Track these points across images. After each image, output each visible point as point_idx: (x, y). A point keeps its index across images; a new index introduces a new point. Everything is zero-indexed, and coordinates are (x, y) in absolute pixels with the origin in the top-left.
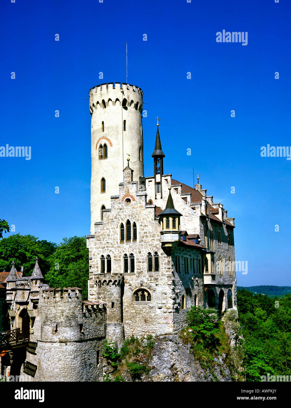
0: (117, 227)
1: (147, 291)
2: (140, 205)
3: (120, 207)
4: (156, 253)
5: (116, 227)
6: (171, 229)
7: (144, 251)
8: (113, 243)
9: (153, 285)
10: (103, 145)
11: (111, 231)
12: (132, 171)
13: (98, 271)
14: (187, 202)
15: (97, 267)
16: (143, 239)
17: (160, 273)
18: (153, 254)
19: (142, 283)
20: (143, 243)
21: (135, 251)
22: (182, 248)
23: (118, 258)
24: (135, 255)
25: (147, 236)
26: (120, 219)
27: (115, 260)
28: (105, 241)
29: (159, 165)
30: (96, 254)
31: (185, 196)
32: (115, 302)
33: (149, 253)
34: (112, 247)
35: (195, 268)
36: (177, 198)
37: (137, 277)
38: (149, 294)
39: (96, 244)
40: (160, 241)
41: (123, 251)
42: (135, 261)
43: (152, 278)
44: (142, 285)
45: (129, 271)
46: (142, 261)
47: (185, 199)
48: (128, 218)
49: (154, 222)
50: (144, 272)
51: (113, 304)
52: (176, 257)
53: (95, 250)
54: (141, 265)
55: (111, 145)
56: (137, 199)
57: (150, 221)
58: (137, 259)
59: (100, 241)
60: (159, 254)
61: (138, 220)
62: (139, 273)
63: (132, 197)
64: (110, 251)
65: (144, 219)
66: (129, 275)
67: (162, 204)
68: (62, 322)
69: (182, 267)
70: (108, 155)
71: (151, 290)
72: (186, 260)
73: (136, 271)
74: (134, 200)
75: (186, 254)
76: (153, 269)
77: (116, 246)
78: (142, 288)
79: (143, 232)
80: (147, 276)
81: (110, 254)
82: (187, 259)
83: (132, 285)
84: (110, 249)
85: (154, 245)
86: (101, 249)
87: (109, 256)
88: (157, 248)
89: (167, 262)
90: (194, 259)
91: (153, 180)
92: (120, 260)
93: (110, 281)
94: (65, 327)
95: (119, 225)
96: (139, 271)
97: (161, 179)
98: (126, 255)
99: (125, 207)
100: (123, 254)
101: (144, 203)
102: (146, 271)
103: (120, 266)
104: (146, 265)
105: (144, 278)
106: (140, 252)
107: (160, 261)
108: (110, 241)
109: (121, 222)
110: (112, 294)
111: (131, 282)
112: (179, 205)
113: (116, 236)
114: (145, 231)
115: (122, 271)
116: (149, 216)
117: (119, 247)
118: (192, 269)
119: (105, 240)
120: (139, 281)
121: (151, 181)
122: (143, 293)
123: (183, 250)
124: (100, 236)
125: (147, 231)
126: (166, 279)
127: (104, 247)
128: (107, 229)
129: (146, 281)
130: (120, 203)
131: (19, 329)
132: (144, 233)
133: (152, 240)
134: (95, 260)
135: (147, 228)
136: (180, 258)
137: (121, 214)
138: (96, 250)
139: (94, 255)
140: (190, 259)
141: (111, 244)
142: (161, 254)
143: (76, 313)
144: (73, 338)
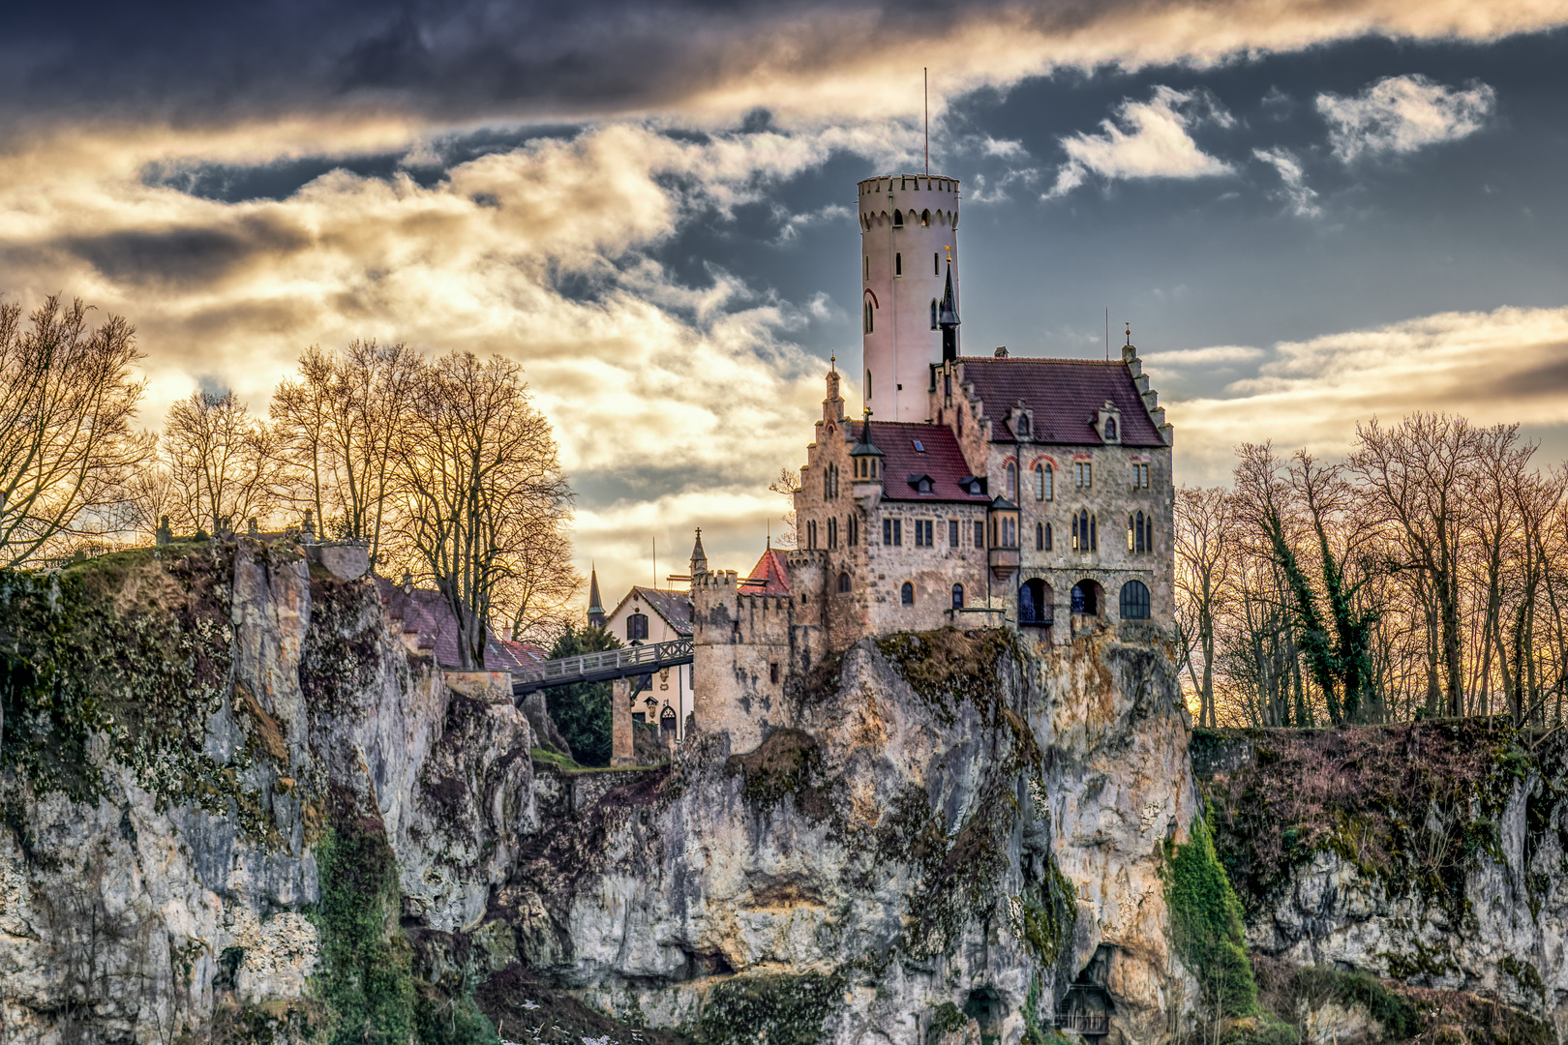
89: (863, 529)
126: (863, 555)
142: (859, 517)
143: (727, 604)
144: (720, 639)
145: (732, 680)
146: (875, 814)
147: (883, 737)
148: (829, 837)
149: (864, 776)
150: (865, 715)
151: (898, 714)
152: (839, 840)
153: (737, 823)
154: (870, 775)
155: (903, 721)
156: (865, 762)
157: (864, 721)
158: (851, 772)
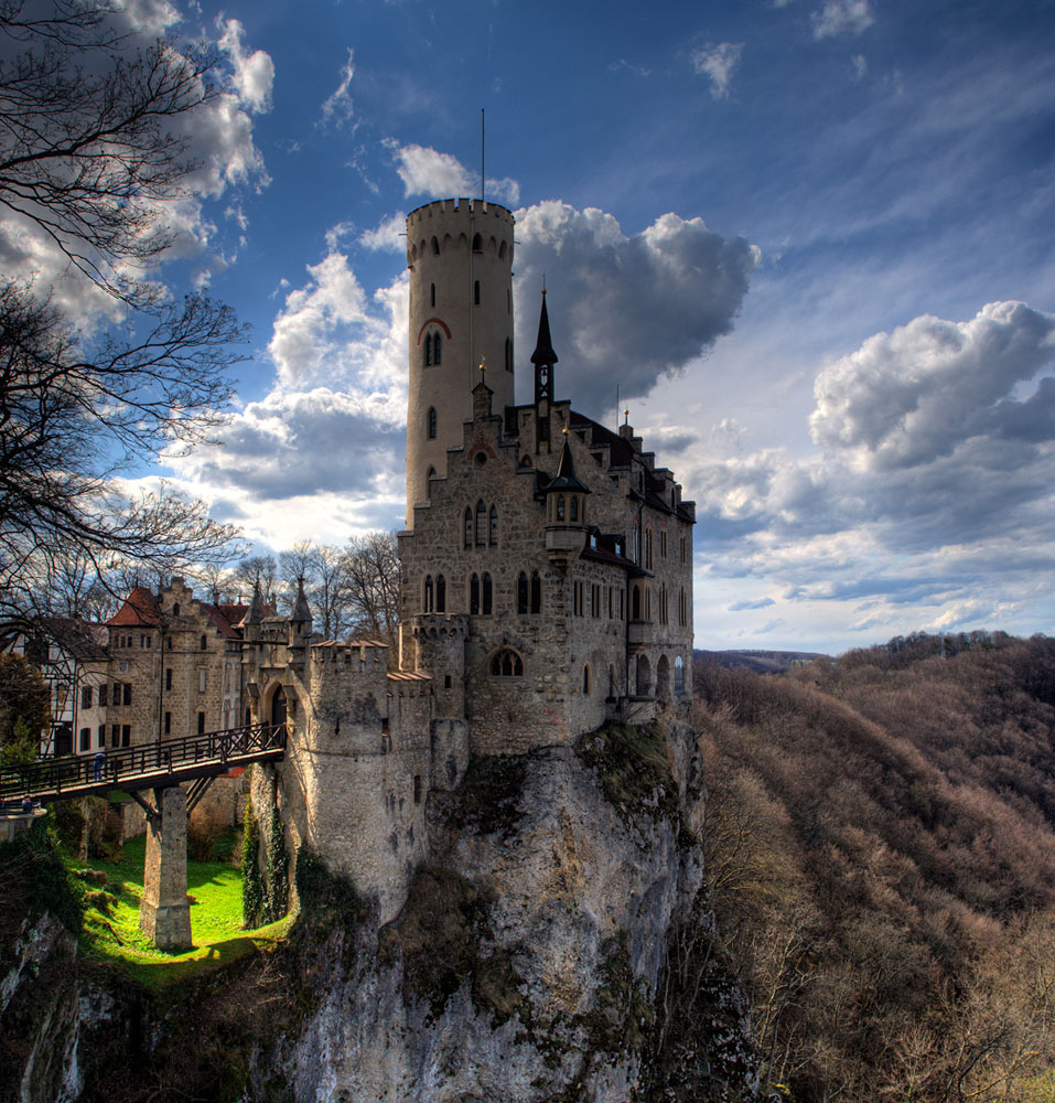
0: (458, 515)
1: (516, 655)
2: (504, 467)
3: (466, 470)
4: (535, 573)
5: (455, 514)
6: (567, 522)
7: (512, 569)
8: (450, 550)
9: (528, 641)
10: (432, 334)
11: (447, 523)
12: (491, 392)
13: (419, 608)
14: (601, 462)
15: (418, 601)
16: (511, 542)
17: (543, 616)
18: (529, 575)
19: (506, 636)
20: (510, 550)
21: (494, 566)
22: (588, 564)
23: (459, 582)
24: (493, 577)
25: (518, 536)
26: (465, 499)
27: (453, 585)
28: (433, 545)
29: (544, 380)
30: (416, 571)
31: (598, 451)
32: (453, 675)
33: (523, 574)
34: (448, 558)
35: (613, 609)
36: (581, 451)
37: (496, 622)
38: (519, 661)
39: (415, 550)
40: (545, 546)
41: (470, 568)
42: (494, 588)
43: (528, 627)
44: (505, 641)
45: (481, 611)
46: (507, 589)
47: (598, 457)
48: (480, 494)
49: (532, 504)
50: (510, 613)
51: (448, 679)
52: (576, 583)
53: (412, 563)
54: (504, 598)
55: (449, 337)
56: (500, 453)
57: (524, 503)
58: (497, 585)
59: (423, 543)
60: (542, 575)
61: (501, 500)
62: (501, 616)
63: (489, 449)
64: (445, 565)
65: (511, 499)
66: (481, 618)
67: (550, 465)
68: (348, 714)
69: (588, 605)
70: (443, 359)
71: (522, 652)
72: (595, 589)
73: (494, 612)
74: (493, 456)
75: (596, 577)
76: (529, 609)
77: (455, 555)
78: (505, 647)
79: (511, 526)
80: (517, 623)
81: (445, 572)
82: (598, 587)
83: (488, 640)
84: (444, 561)
85: (532, 555)
86: (426, 562)
87: (441, 576)
88: (538, 562)
89: (556, 592)
90: (610, 589)
91: (533, 412)
92: (463, 586)
93: (443, 631)
94: (354, 724)
95: (463, 510)
96: (501, 610)
97: (549, 410)
98: (475, 575)
99: (475, 472)
100: (469, 575)
101: (512, 465)
102: (516, 612)
103: (463, 599)
104: (514, 598)
105: (511, 627)
106: (503, 571)
107: (543, 588)
108: (444, 545)
109: (466, 503)
110: (446, 659)
111: (485, 634)
112: (585, 470)
113: (455, 533)
114: (515, 524)
115: (468, 611)
116: (523, 491)
117: (461, 558)
118: (608, 609)
119: (435, 541)
120: (499, 633)
121: (529, 415)
122: (507, 658)
123: (590, 569)
124: (425, 534)
125: (518, 524)
126: (554, 629)
127: (432, 559)
128: (438, 518)
129: (514, 632)
130: (464, 463)
131: (266, 724)
132: (513, 529)
133: (528, 544)
134: (415, 585)
135: (518, 517)
136: (584, 586)
137: (466, 486)
138: (417, 563)
139: (412, 573)
140: (604, 588)
141: (446, 550)
142: (546, 576)
143: (376, 695)
144: (369, 748)
145: (382, 809)
146: (575, 995)
147: (581, 882)
148: (519, 1039)
149: (562, 943)
150: (560, 854)
151: (600, 849)
152: (532, 1039)
153: (394, 1040)
154: (570, 941)
155: (605, 860)
156: (562, 921)
157: (558, 863)
158: (543, 936)
